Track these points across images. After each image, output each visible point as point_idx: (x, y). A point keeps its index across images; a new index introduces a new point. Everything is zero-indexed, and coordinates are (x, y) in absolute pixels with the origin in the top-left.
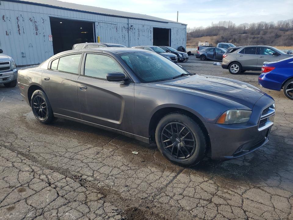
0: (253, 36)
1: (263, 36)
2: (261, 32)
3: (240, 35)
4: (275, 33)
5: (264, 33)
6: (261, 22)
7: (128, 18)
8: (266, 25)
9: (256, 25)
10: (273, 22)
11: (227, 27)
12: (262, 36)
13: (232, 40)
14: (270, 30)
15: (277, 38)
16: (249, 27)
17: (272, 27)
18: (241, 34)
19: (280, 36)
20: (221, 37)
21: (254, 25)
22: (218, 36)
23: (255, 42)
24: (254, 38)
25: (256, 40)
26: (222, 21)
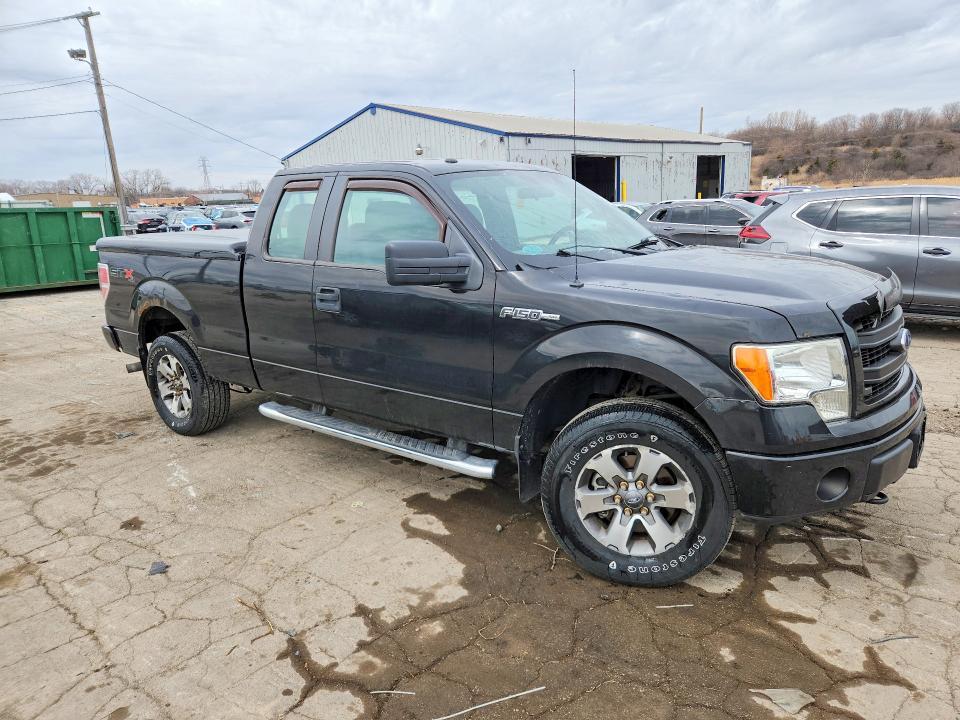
0: (871, 151)
1: (903, 151)
2: (897, 138)
3: (833, 148)
4: (938, 141)
5: (903, 141)
6: (896, 110)
7: (662, 142)
8: (909, 115)
9: (881, 121)
10: (930, 109)
11: (792, 129)
12: (899, 149)
13: (808, 166)
14: (920, 133)
15: (944, 152)
16: (857, 126)
17: (927, 122)
18: (836, 145)
19: (951, 148)
20: (776, 160)
21: (872, 118)
22: (766, 155)
23: (879, 169)
24: (875, 156)
25: (880, 161)
26: (776, 114)
